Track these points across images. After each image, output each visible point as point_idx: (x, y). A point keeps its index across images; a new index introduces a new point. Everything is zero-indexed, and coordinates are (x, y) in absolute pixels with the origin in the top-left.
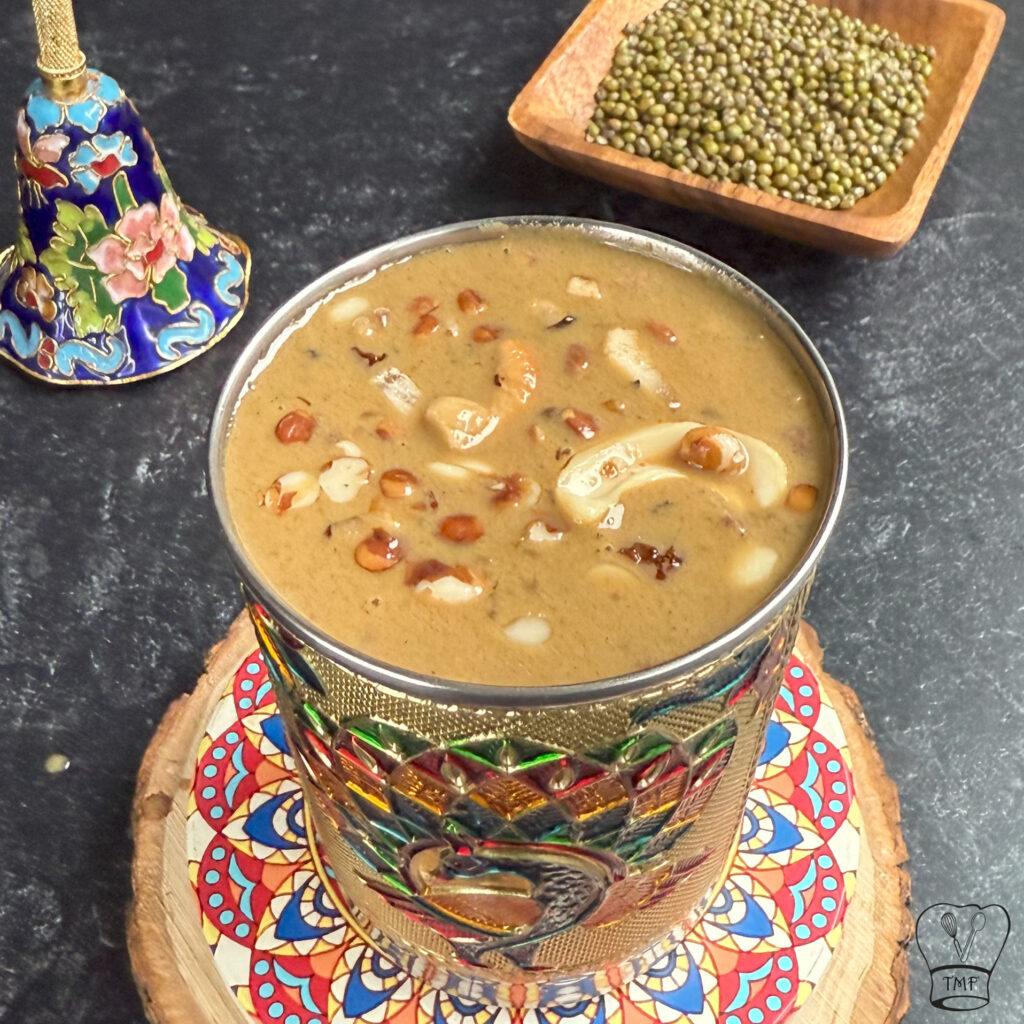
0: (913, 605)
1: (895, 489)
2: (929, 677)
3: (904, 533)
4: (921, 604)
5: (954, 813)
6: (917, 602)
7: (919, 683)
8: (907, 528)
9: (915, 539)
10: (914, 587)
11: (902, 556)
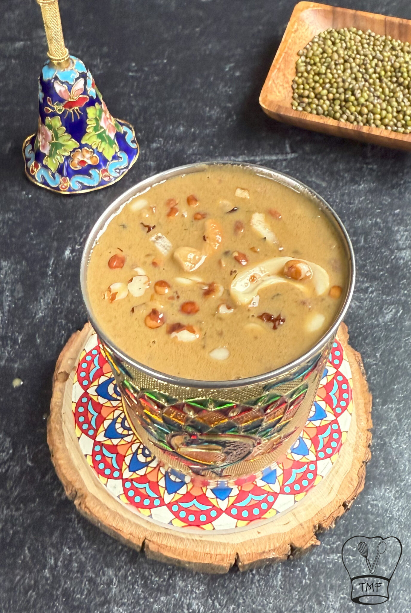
0: (397, 349)
1: (398, 293)
2: (399, 383)
3: (399, 315)
4: (401, 349)
5: (400, 446)
6: (399, 348)
7: (395, 385)
8: (401, 312)
9: (403, 318)
10: (399, 340)
11: (396, 325)
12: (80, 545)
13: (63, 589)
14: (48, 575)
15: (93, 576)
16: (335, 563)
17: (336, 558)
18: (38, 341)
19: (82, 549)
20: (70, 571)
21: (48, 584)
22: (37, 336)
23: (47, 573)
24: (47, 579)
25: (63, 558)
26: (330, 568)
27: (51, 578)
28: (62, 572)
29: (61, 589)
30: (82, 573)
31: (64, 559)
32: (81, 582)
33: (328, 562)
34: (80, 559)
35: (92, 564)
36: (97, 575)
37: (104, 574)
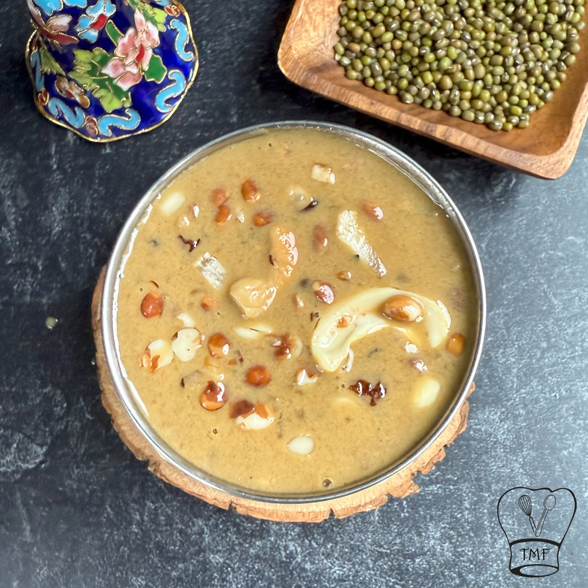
12: (163, 498)
13: (155, 542)
14: (136, 530)
15: (183, 527)
16: (435, 494)
17: (436, 489)
18: (63, 265)
19: (166, 502)
20: (158, 525)
21: (139, 539)
22: (60, 259)
23: (135, 528)
24: (137, 534)
25: (148, 512)
26: (429, 500)
27: (140, 533)
28: (151, 526)
29: (152, 543)
30: (171, 525)
31: (150, 514)
32: (172, 534)
33: (428, 494)
34: (166, 512)
35: (180, 516)
36: (187, 526)
37: (194, 525)
